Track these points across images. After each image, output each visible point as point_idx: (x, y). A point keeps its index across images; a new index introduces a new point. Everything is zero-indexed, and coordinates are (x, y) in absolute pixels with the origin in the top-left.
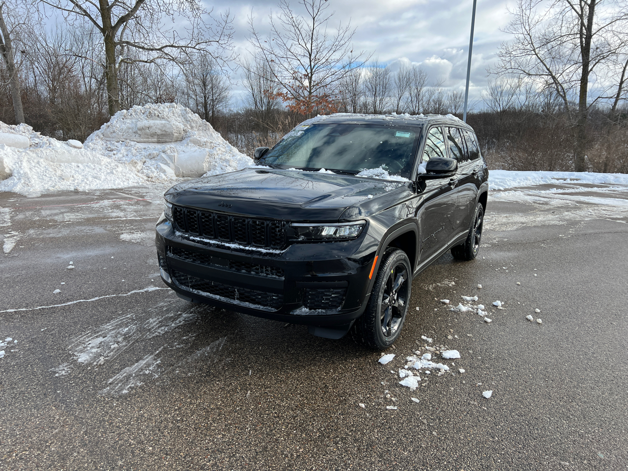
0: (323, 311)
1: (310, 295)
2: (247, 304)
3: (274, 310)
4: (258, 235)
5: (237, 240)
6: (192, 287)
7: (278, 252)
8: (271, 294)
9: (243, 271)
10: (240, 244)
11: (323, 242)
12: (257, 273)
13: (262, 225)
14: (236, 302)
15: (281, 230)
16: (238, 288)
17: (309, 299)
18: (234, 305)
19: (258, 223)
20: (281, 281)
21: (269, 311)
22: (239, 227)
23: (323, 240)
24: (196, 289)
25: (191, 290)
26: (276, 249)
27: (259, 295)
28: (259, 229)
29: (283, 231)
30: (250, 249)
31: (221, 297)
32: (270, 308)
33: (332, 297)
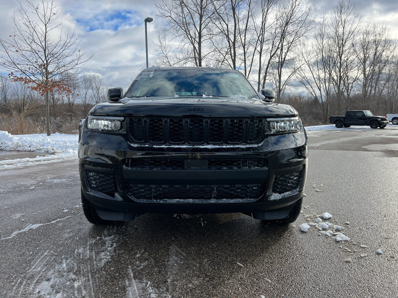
0: (290, 193)
1: (280, 180)
2: (224, 201)
3: (253, 200)
4: (236, 133)
5: (211, 141)
6: (156, 198)
7: (255, 146)
8: (252, 185)
9: (225, 168)
10: (214, 144)
11: (286, 133)
12: (239, 168)
13: (241, 123)
14: (213, 201)
15: (259, 125)
16: (217, 186)
17: (279, 184)
18: (212, 204)
19: (235, 121)
20: (266, 171)
21: (249, 202)
22: (216, 127)
23: (286, 132)
24: (161, 199)
25: (155, 201)
26: (253, 143)
27: (239, 188)
28: (237, 127)
29: (260, 126)
30: (228, 147)
31: (194, 200)
32: (249, 199)
33: (294, 180)
